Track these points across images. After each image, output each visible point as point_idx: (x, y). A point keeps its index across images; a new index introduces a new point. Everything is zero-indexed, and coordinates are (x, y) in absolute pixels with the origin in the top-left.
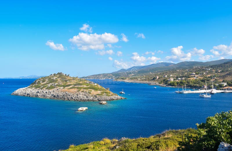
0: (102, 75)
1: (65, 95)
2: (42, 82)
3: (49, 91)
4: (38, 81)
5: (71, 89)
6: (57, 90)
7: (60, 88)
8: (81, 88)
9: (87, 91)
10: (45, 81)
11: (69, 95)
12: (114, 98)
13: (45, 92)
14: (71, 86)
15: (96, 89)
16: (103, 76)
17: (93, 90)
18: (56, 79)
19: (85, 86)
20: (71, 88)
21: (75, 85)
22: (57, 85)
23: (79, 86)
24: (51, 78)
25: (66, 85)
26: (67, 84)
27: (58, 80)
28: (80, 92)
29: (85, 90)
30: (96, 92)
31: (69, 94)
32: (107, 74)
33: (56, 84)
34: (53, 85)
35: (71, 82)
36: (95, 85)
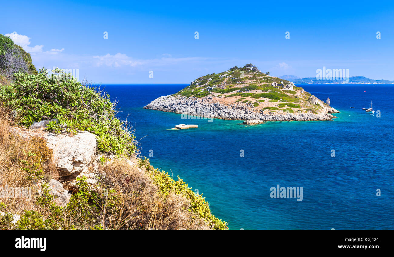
2: (200, 85)
4: (194, 83)
6: (209, 98)
8: (249, 95)
9: (255, 101)
10: (206, 82)
14: (235, 92)
17: (267, 100)
19: (259, 92)
20: (233, 95)
21: (243, 89)
22: (214, 90)
23: (249, 91)
25: (230, 88)
26: (232, 88)
28: (240, 103)
29: (251, 99)
34: (208, 90)
36: (290, 89)
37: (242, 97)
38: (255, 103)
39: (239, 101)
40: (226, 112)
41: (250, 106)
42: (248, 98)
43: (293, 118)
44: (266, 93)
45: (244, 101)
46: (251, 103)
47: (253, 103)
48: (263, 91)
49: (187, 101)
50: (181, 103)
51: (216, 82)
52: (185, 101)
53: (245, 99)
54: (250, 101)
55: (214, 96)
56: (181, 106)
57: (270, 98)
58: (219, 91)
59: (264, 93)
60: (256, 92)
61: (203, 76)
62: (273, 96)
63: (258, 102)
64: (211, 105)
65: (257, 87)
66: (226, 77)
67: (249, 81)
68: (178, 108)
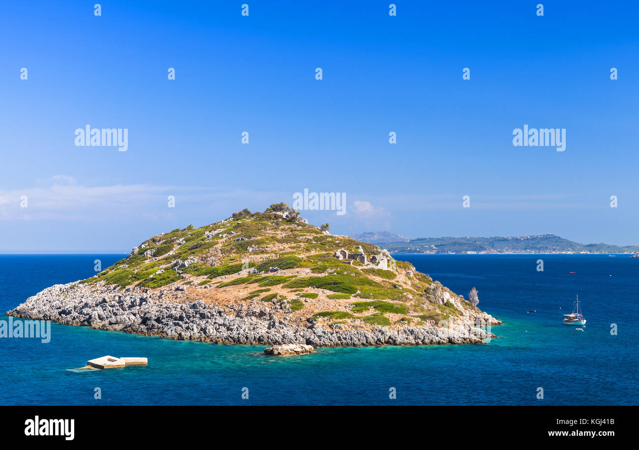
3: (145, 296)
6: (178, 289)
7: (189, 283)
8: (278, 281)
9: (292, 296)
19: (305, 273)
20: (237, 282)
22: (191, 269)
23: (279, 272)
25: (231, 265)
26: (236, 263)
27: (217, 244)
28: (256, 302)
29: (285, 292)
31: (205, 311)
36: (379, 267)
37: (260, 286)
38: (294, 302)
39: (254, 296)
40: (220, 323)
41: (281, 308)
42: (277, 290)
43: (390, 338)
44: (320, 275)
45: (266, 297)
46: (285, 301)
47: (288, 302)
48: (314, 270)
49: (120, 297)
50: (104, 301)
51: (196, 248)
52: (115, 296)
53: (268, 290)
54: (280, 296)
55: (192, 283)
56: (105, 310)
57: (330, 290)
58: (204, 271)
59: (316, 275)
60: (297, 274)
61: (163, 234)
62: (339, 283)
63: (302, 299)
64: (182, 306)
65: (300, 260)
66: (220, 235)
67: (278, 247)
68: (97, 315)
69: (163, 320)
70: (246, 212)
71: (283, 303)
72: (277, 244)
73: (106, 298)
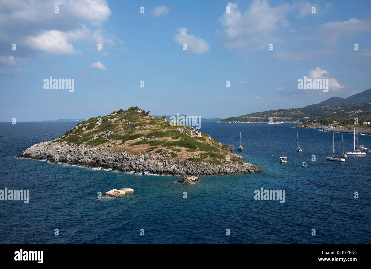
0: (276, 114)
1: (119, 158)
2: (87, 129)
3: (92, 149)
4: (79, 127)
5: (135, 146)
6: (109, 146)
7: (113, 144)
8: (159, 143)
9: (170, 151)
10: (93, 127)
11: (128, 160)
12: (228, 170)
13: (83, 151)
14: (139, 139)
15: (192, 147)
16: (277, 116)
17: (183, 149)
18: (116, 121)
19: (170, 139)
20: (138, 143)
21: (149, 136)
22: (112, 136)
23: (157, 139)
24: (107, 120)
25: (131, 135)
26: (134, 134)
27: (119, 125)
28: (153, 153)
29: (165, 148)
30: (189, 153)
31: (128, 157)
32: (290, 111)
33: (109, 134)
34: (104, 137)
35: (144, 129)
36: (198, 136)
37: (151, 145)
38: (172, 153)
39: (151, 150)
40: (138, 163)
41: (166, 156)
42: (160, 147)
43: (224, 170)
44: (177, 140)
45: (157, 151)
46: (167, 153)
47: (169, 153)
48: (173, 138)
49: (78, 149)
50: (70, 151)
51: (109, 127)
52: (75, 149)
53: (157, 148)
54: (164, 151)
55: (115, 144)
56: (72, 156)
57: (185, 147)
58: (119, 137)
59: (175, 140)
60: (166, 140)
61: (87, 120)
62: (189, 144)
63: (175, 152)
64: (114, 155)
65: (164, 133)
66: (118, 121)
67: (149, 127)
68: (69, 158)
69: (107, 162)
70: (122, 110)
71: (166, 154)
72: (149, 126)
73: (71, 150)
